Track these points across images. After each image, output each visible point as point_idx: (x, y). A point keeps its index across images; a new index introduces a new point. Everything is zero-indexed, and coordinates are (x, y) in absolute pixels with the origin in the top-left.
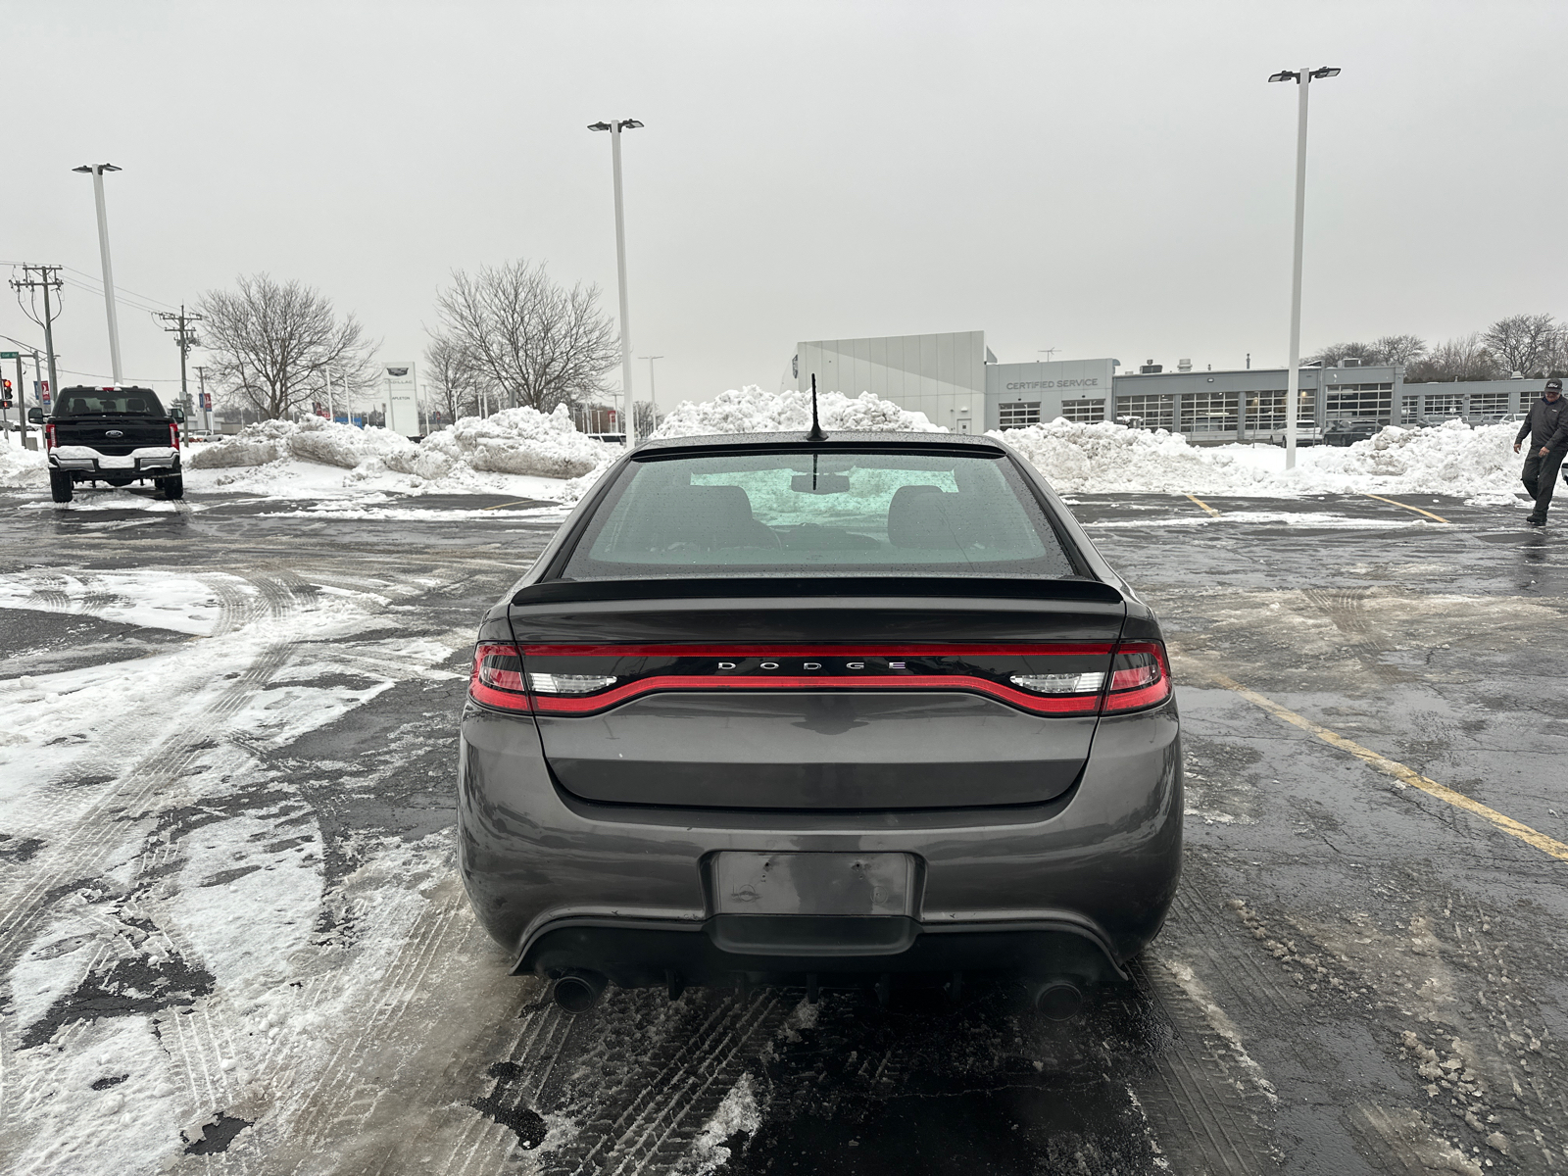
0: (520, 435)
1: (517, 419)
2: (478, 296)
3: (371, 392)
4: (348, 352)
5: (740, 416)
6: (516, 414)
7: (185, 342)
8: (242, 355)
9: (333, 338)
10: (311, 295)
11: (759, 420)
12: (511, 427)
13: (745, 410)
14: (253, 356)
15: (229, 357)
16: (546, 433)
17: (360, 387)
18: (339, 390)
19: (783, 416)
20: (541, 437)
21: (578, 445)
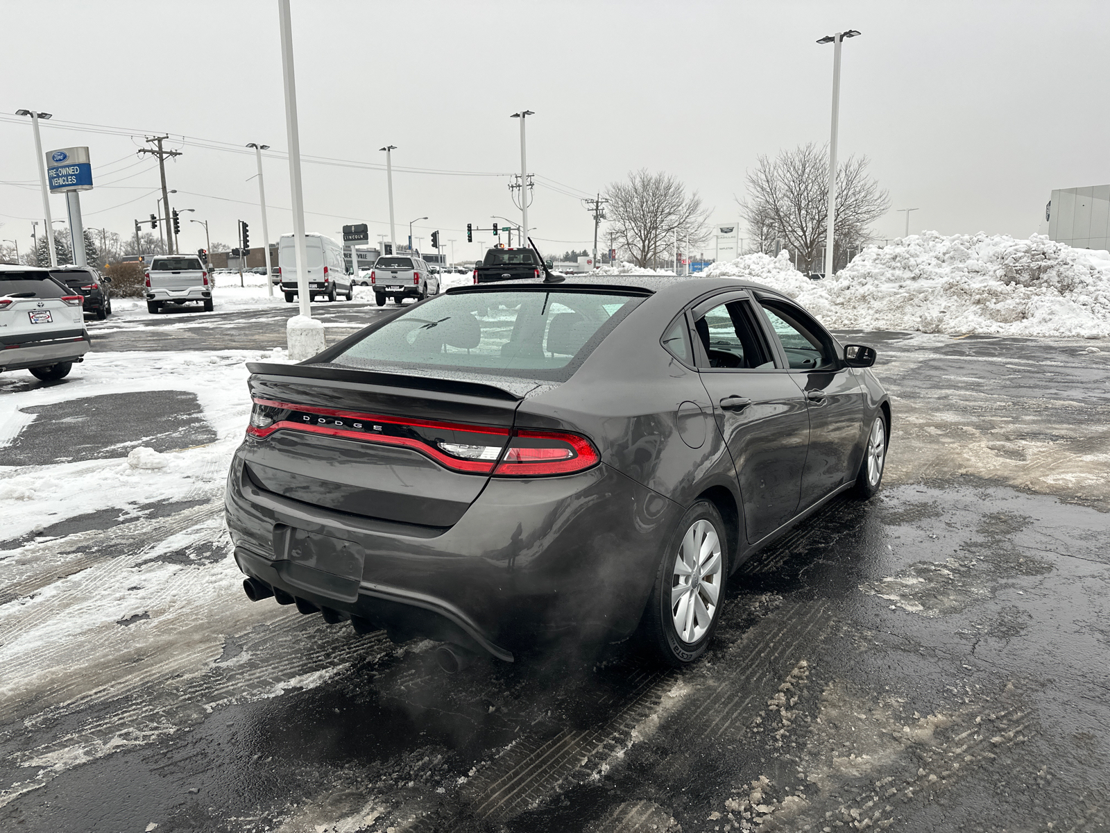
0: (750, 274)
1: (750, 262)
2: (775, 174)
3: (704, 245)
4: (692, 219)
5: (907, 256)
6: (750, 259)
7: (598, 217)
8: (627, 223)
9: (683, 209)
10: (671, 181)
11: (924, 259)
12: (745, 268)
13: (912, 251)
14: (633, 225)
15: (619, 225)
16: (769, 272)
17: (696, 241)
18: (684, 244)
19: (947, 255)
20: (764, 275)
21: (790, 281)
